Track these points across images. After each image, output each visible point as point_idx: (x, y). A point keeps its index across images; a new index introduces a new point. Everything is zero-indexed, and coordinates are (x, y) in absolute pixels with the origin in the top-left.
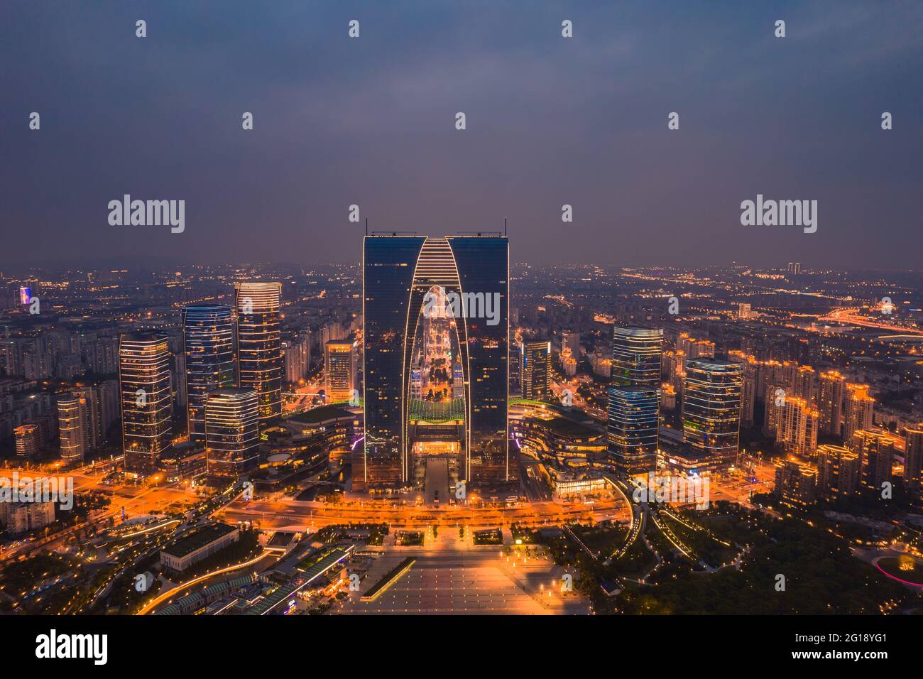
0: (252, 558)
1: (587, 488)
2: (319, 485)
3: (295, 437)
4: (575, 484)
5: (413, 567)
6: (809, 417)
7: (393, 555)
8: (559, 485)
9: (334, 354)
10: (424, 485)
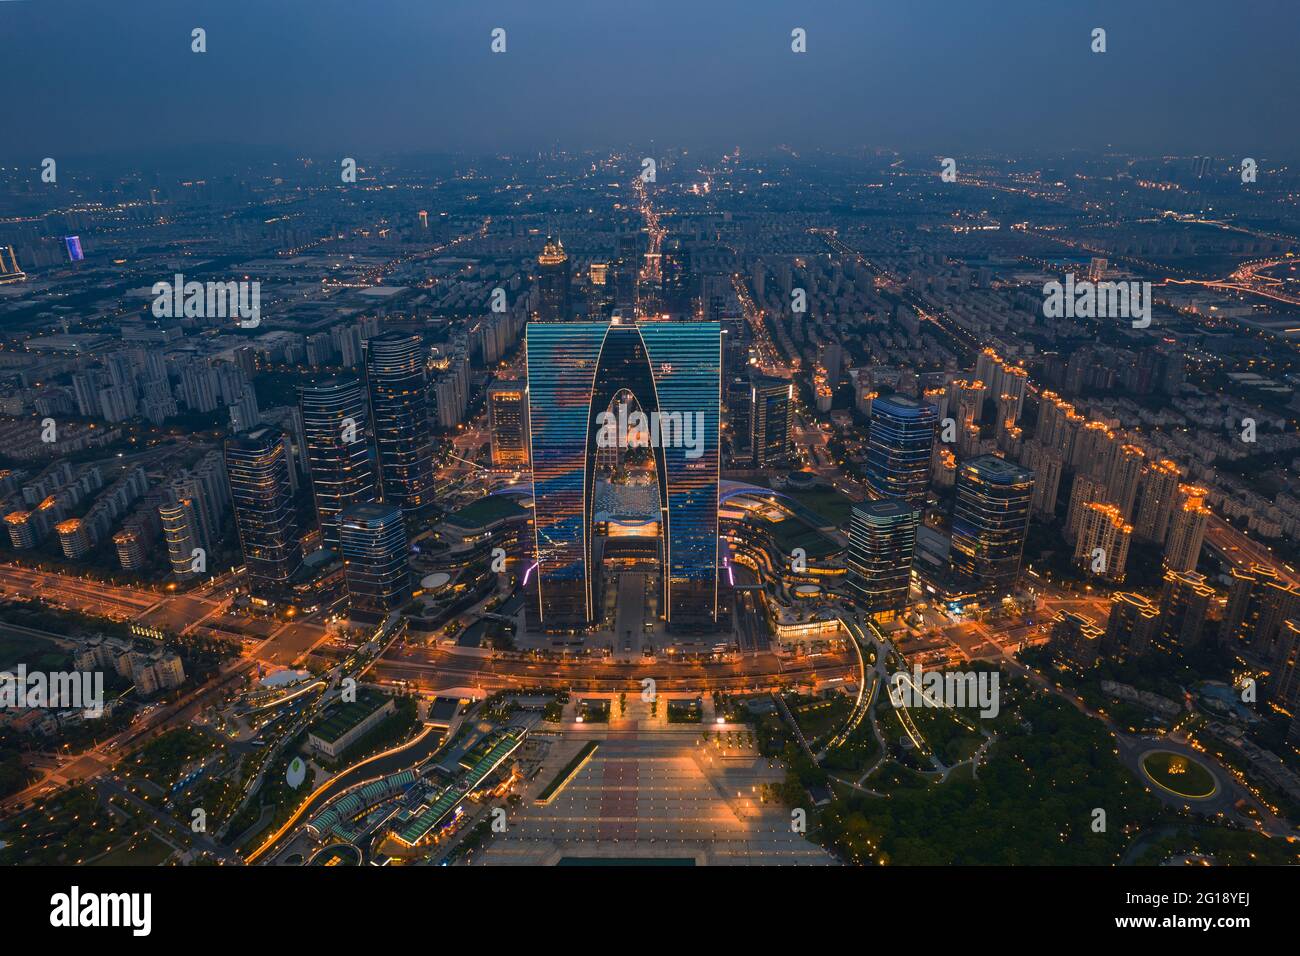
0: (412, 737)
1: (816, 631)
2: (486, 619)
3: (455, 549)
4: (800, 627)
5: (595, 756)
6: (1120, 532)
7: (572, 737)
8: (780, 628)
9: (500, 403)
10: (614, 622)
